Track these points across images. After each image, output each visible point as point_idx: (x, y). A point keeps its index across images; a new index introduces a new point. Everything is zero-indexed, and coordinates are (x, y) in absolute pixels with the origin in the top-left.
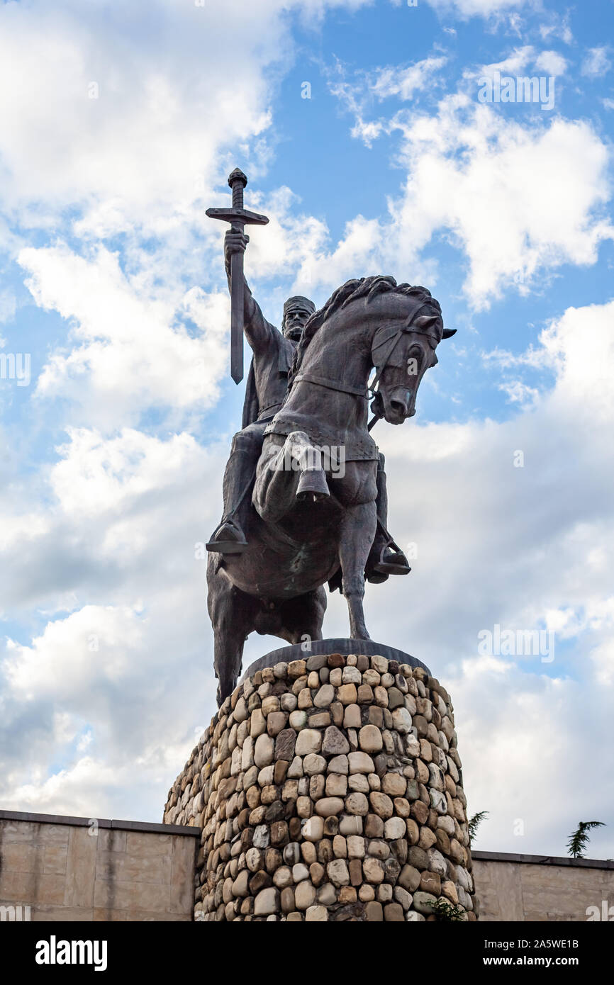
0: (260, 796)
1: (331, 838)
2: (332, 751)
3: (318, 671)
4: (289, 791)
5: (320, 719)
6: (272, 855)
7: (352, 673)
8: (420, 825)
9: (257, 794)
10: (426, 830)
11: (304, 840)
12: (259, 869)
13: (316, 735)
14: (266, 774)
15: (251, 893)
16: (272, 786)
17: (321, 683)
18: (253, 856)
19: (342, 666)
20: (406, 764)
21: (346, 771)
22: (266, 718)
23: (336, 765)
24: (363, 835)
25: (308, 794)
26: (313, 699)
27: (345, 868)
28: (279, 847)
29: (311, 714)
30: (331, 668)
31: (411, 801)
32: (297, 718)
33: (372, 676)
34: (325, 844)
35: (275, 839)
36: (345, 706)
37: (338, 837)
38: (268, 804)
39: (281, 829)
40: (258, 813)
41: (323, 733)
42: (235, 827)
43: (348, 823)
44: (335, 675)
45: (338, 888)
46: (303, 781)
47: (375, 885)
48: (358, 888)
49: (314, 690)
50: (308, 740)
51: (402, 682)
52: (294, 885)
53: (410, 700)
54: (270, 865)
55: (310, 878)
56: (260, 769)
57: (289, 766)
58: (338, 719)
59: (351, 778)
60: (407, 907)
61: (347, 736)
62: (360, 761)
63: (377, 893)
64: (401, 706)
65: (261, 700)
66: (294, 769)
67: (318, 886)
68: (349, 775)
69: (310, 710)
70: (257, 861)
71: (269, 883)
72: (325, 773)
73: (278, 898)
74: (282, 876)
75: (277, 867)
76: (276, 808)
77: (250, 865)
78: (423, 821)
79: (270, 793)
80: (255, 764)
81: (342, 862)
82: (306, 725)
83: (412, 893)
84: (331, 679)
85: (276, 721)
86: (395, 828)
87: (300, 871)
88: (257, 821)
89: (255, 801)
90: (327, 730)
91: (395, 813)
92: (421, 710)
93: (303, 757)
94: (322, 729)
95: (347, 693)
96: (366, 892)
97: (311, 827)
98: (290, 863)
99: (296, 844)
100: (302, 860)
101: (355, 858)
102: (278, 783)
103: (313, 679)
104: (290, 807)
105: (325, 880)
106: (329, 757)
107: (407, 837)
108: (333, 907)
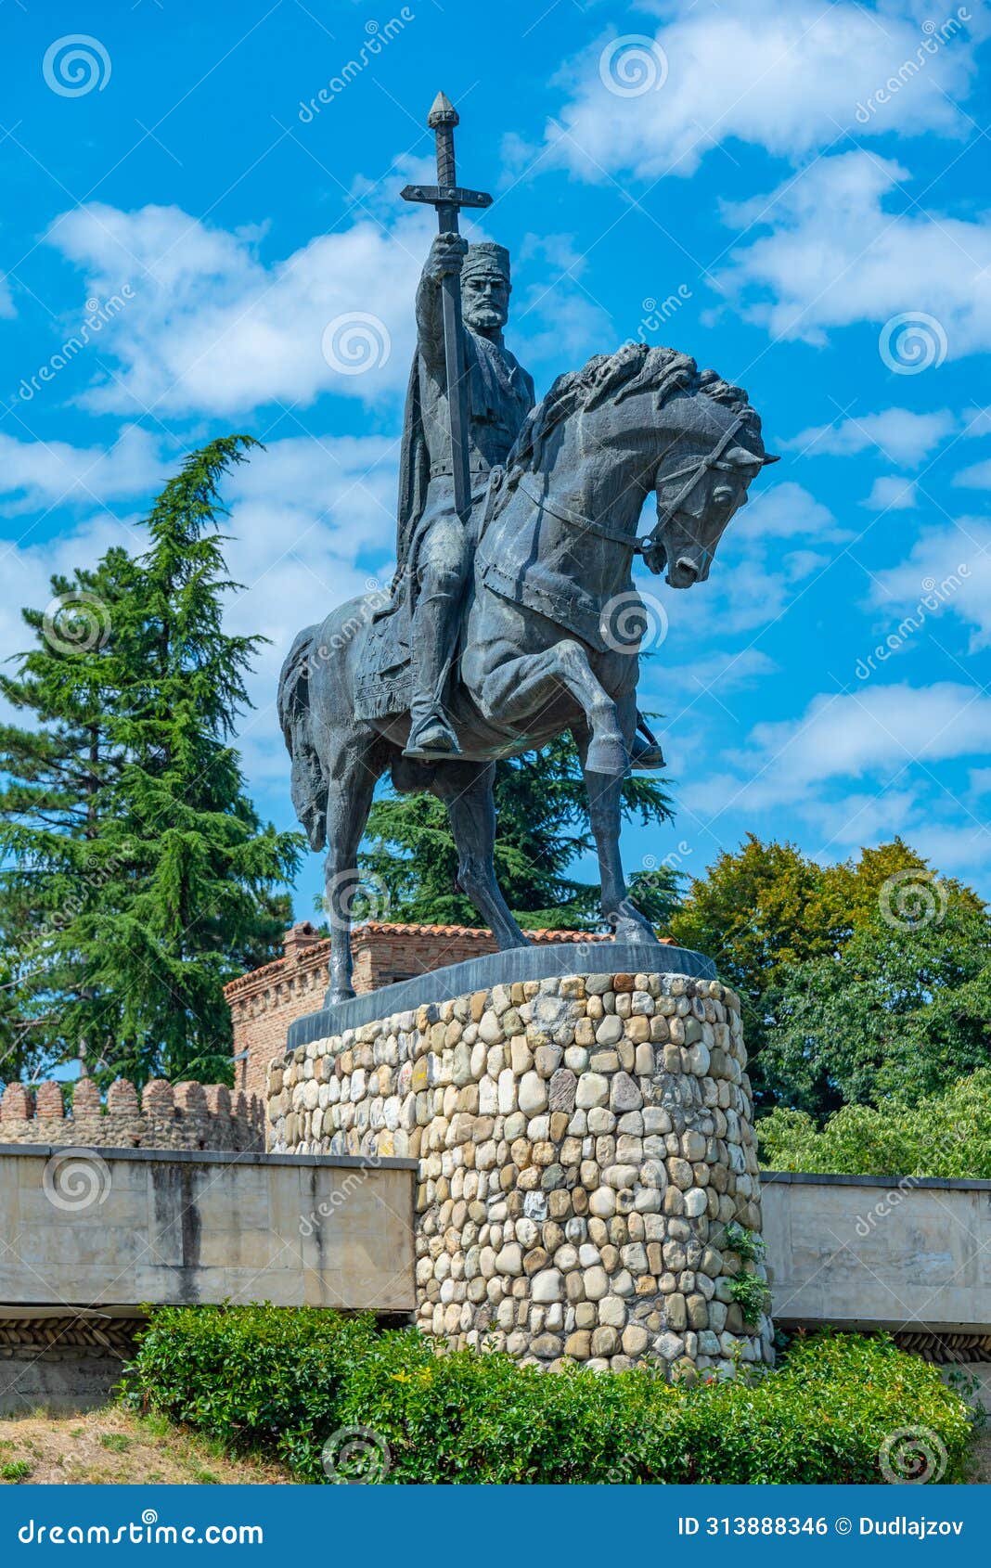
0: (530, 1153)
1: (625, 1216)
2: (624, 1106)
3: (601, 996)
4: (569, 1154)
5: (605, 1060)
6: (551, 1232)
7: (642, 1001)
8: (718, 1194)
9: (526, 1150)
10: (726, 1200)
11: (591, 1215)
12: (534, 1246)
13: (603, 1081)
14: (539, 1126)
15: (527, 1274)
16: (548, 1144)
17: (604, 1013)
18: (526, 1228)
19: (632, 990)
20: (703, 1117)
21: (639, 1132)
22: (533, 1051)
23: (627, 1123)
24: (661, 1211)
25: (594, 1159)
26: (594, 1034)
27: (642, 1252)
28: (561, 1222)
29: (594, 1053)
30: (616, 992)
31: (711, 1165)
32: (575, 1056)
33: (667, 1004)
34: (617, 1221)
35: (555, 1212)
36: (636, 1045)
37: (633, 1215)
38: (544, 1167)
39: (561, 1201)
40: (528, 1177)
41: (610, 1079)
42: (494, 1185)
43: (645, 1198)
44: (621, 1002)
45: (635, 1276)
46: (588, 1141)
47: (676, 1273)
48: (657, 1277)
49: (597, 1021)
50: (590, 1088)
51: (700, 1008)
52: (580, 1269)
53: (707, 1031)
54: (549, 1244)
55: (601, 1263)
56: (528, 1119)
57: (569, 1121)
58: (628, 1064)
59: (646, 1141)
60: (709, 1296)
61: (638, 1085)
62: (655, 1118)
63: (677, 1282)
64: (699, 1041)
65: (524, 1025)
67: (612, 1274)
68: (643, 1137)
69: (592, 1048)
70: (533, 1236)
71: (550, 1264)
72: (615, 1134)
73: (562, 1283)
74: (566, 1256)
75: (558, 1247)
76: (553, 1174)
77: (521, 1238)
78: (723, 1189)
79: (544, 1153)
80: (519, 1110)
81: (639, 1245)
82: (587, 1067)
83: (713, 1279)
84: (618, 1009)
85: (547, 1058)
86: (695, 1202)
87: (588, 1253)
88: (530, 1186)
89: (524, 1159)
90: (616, 1077)
91: (695, 1184)
92: (719, 1043)
93: (587, 1110)
94: (609, 1075)
95: (635, 1027)
96: (666, 1283)
97: (602, 1199)
98: (574, 1242)
99: (582, 1220)
100: (589, 1240)
101: (654, 1241)
102: (554, 1140)
103: (593, 1005)
104: (572, 1174)
105: (619, 1267)
106: (619, 1114)
107: (707, 1212)
108: (631, 1299)
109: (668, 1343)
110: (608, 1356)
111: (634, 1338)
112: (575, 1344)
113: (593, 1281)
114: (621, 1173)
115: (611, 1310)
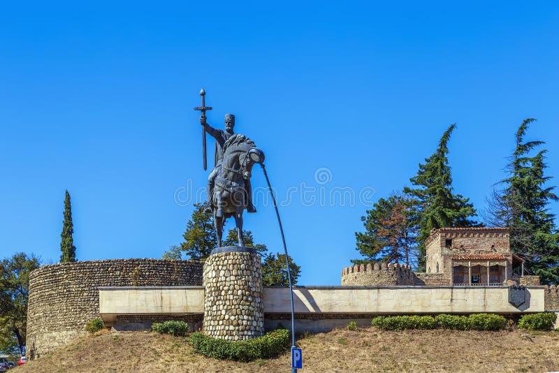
1: (226, 296)
4: (219, 285)
5: (224, 268)
7: (232, 257)
12: (213, 301)
14: (214, 281)
15: (212, 306)
18: (212, 298)
19: (230, 255)
23: (228, 279)
24: (233, 295)
25: (222, 286)
28: (217, 297)
31: (244, 286)
32: (220, 267)
36: (230, 265)
37: (228, 295)
39: (217, 293)
40: (213, 289)
43: (230, 292)
44: (228, 257)
45: (228, 306)
46: (221, 283)
49: (224, 261)
50: (222, 273)
51: (243, 257)
52: (219, 305)
53: (245, 261)
54: (215, 301)
55: (222, 304)
58: (228, 268)
61: (230, 272)
62: (233, 278)
64: (243, 263)
66: (220, 280)
68: (230, 281)
69: (223, 266)
72: (225, 281)
73: (217, 308)
74: (217, 303)
76: (216, 288)
78: (247, 290)
79: (215, 285)
81: (229, 301)
82: (222, 269)
84: (227, 259)
85: (216, 268)
86: (240, 292)
87: (221, 302)
90: (226, 271)
91: (240, 289)
93: (221, 277)
95: (230, 262)
96: (233, 307)
97: (223, 293)
98: (219, 300)
99: (220, 297)
101: (231, 300)
102: (217, 282)
103: (223, 258)
104: (219, 288)
105: (225, 304)
106: (226, 277)
107: (242, 294)
108: (226, 310)
109: (232, 318)
110: (223, 320)
111: (227, 317)
112: (218, 318)
113: (221, 307)
114: (226, 288)
115: (223, 312)
